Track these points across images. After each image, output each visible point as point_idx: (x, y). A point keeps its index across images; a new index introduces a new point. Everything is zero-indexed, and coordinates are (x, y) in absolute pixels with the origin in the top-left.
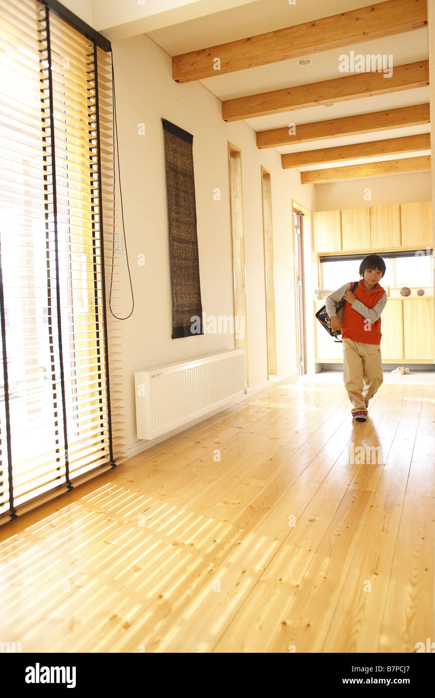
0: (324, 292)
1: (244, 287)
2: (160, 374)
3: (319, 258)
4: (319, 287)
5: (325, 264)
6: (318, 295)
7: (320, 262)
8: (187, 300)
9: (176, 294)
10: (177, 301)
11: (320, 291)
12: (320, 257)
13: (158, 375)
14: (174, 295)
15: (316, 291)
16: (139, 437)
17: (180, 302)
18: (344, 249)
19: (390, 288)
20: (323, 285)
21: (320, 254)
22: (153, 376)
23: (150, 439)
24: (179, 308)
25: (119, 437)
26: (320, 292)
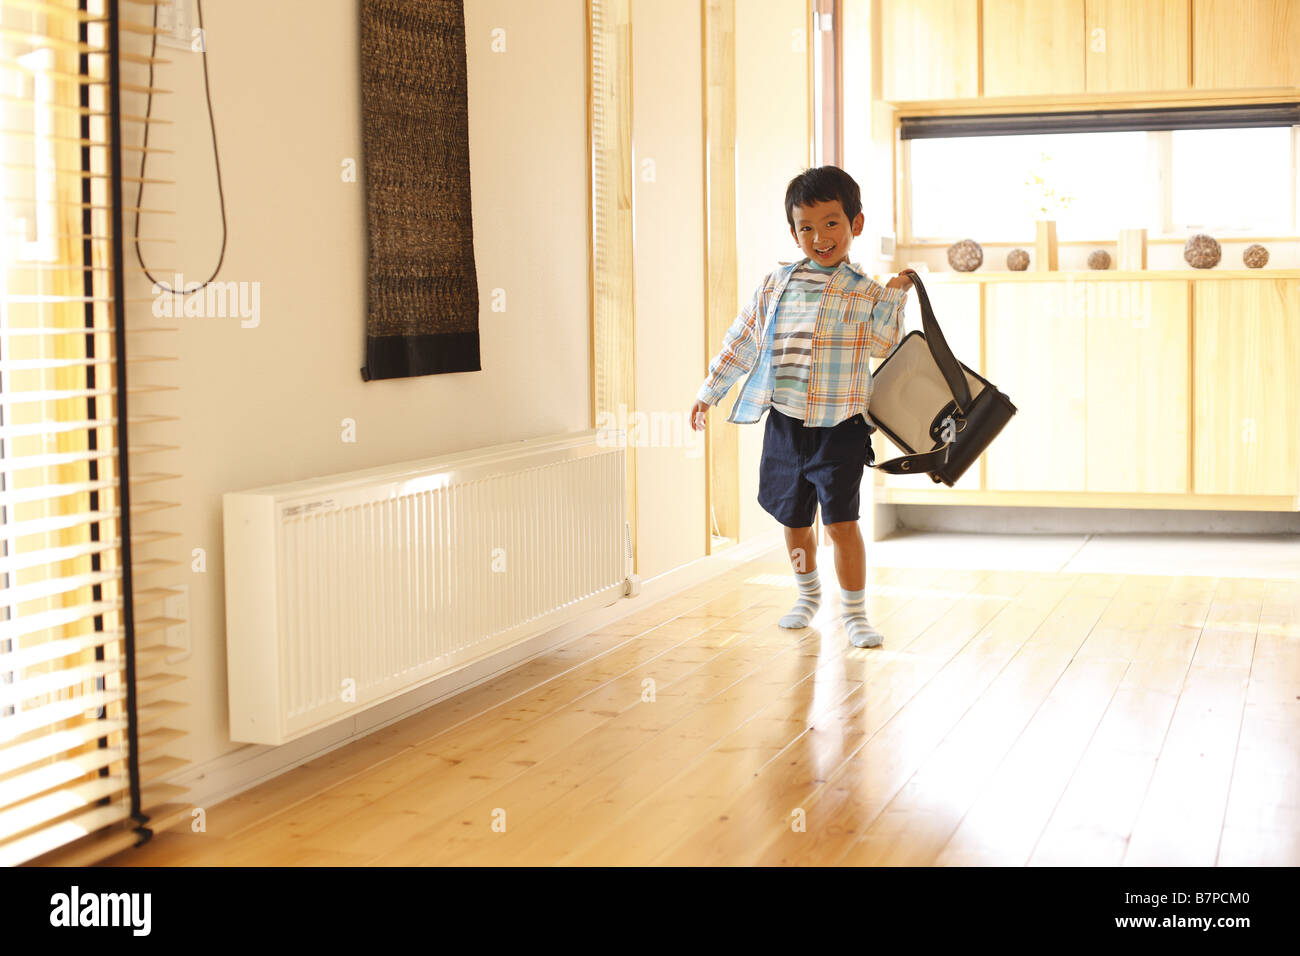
0: (912, 247)
1: (629, 206)
2: (318, 504)
3: (900, 124)
4: (895, 230)
5: (917, 144)
6: (890, 258)
7: (902, 138)
8: (418, 242)
9: (381, 214)
10: (383, 241)
11: (900, 242)
12: (902, 119)
13: (309, 507)
14: (375, 217)
15: (885, 241)
16: (239, 733)
17: (394, 246)
18: (989, 93)
19: (1150, 237)
20: (908, 220)
21: (902, 105)
22: (293, 511)
23: (279, 742)
24: (392, 267)
25: (161, 732)
26: (898, 247)
